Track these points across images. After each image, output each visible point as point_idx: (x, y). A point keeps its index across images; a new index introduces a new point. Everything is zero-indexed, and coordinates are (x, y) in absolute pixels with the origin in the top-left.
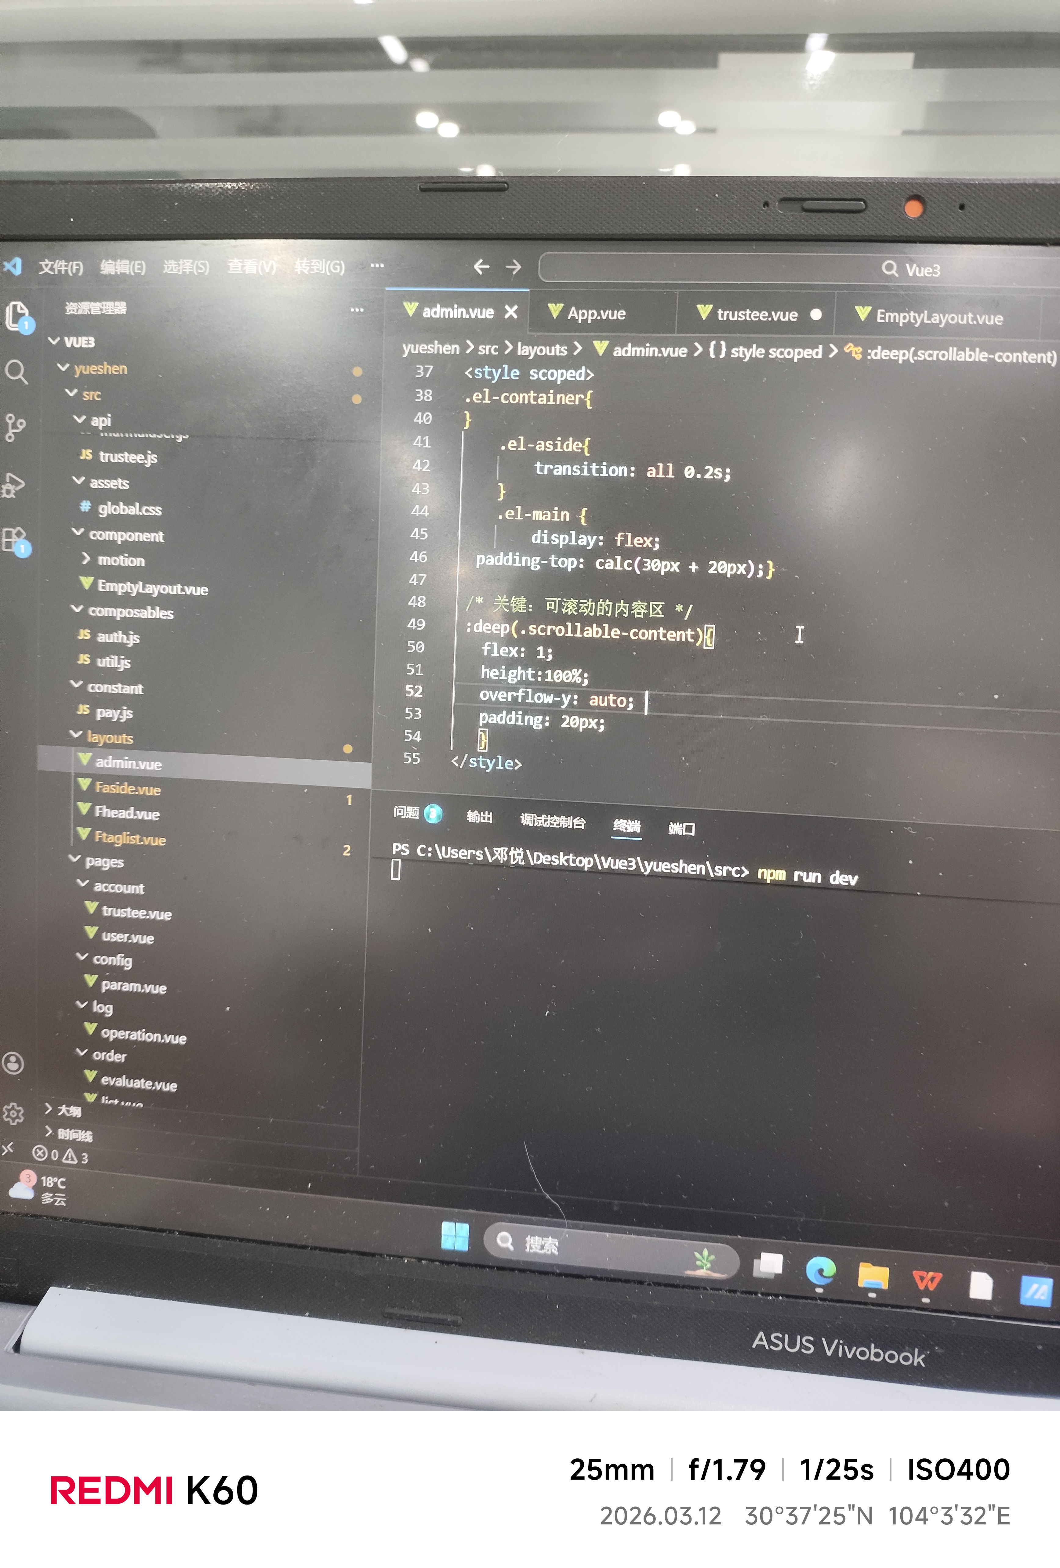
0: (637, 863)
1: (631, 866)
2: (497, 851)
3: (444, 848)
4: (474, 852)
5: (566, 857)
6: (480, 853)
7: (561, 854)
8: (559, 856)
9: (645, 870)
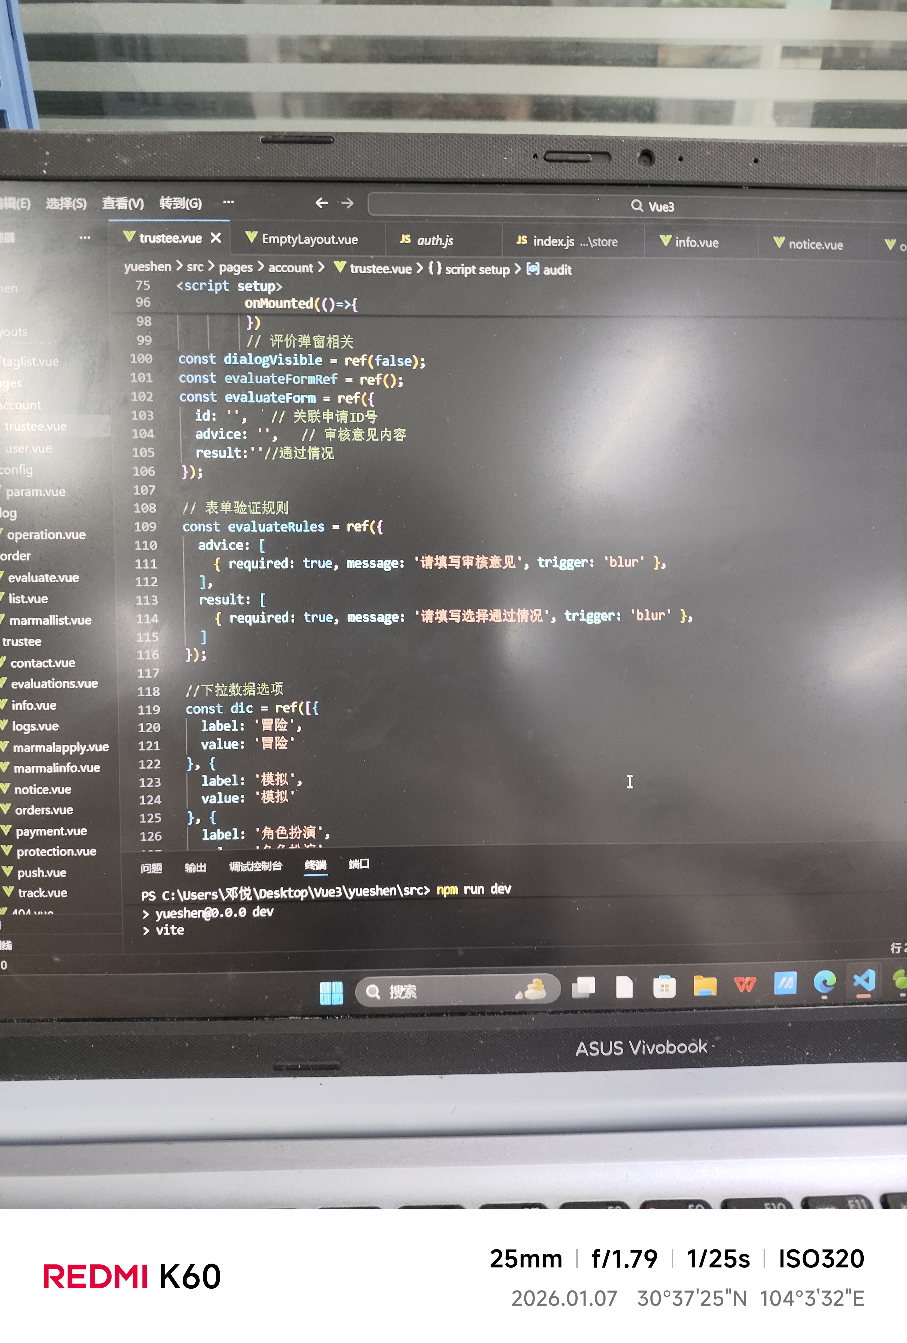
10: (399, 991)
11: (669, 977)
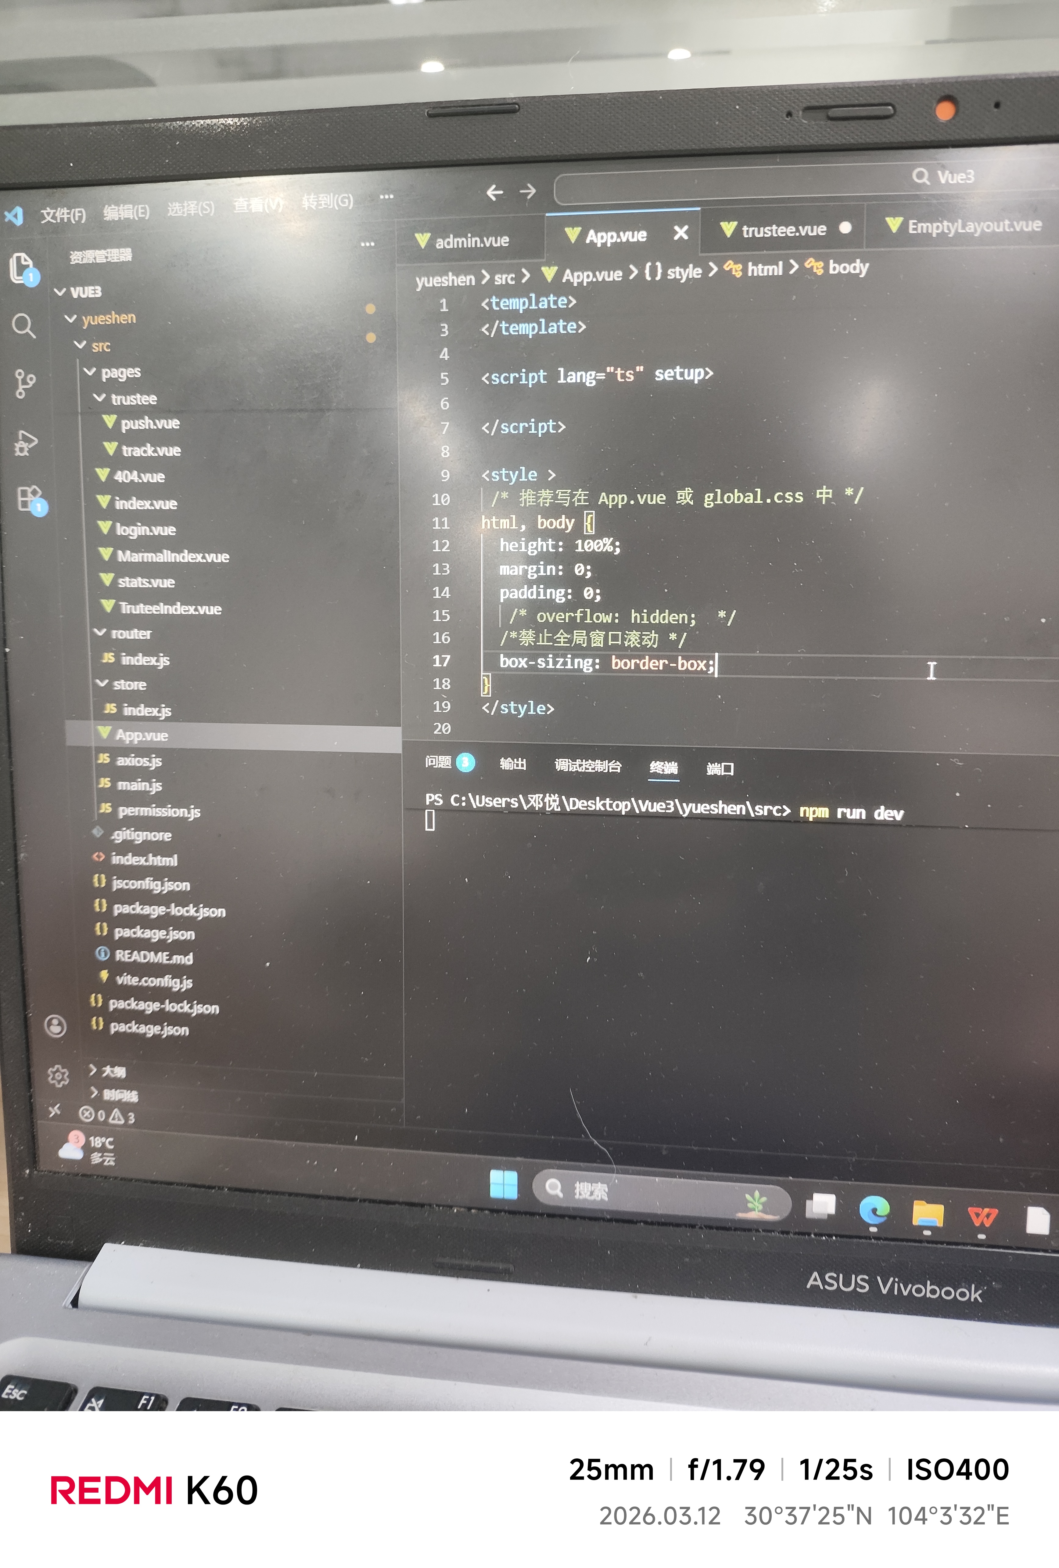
0: (675, 806)
1: (670, 809)
2: (532, 798)
3: (477, 797)
4: (509, 800)
5: (602, 802)
6: (515, 801)
7: (598, 798)
8: (595, 801)
9: (684, 812)
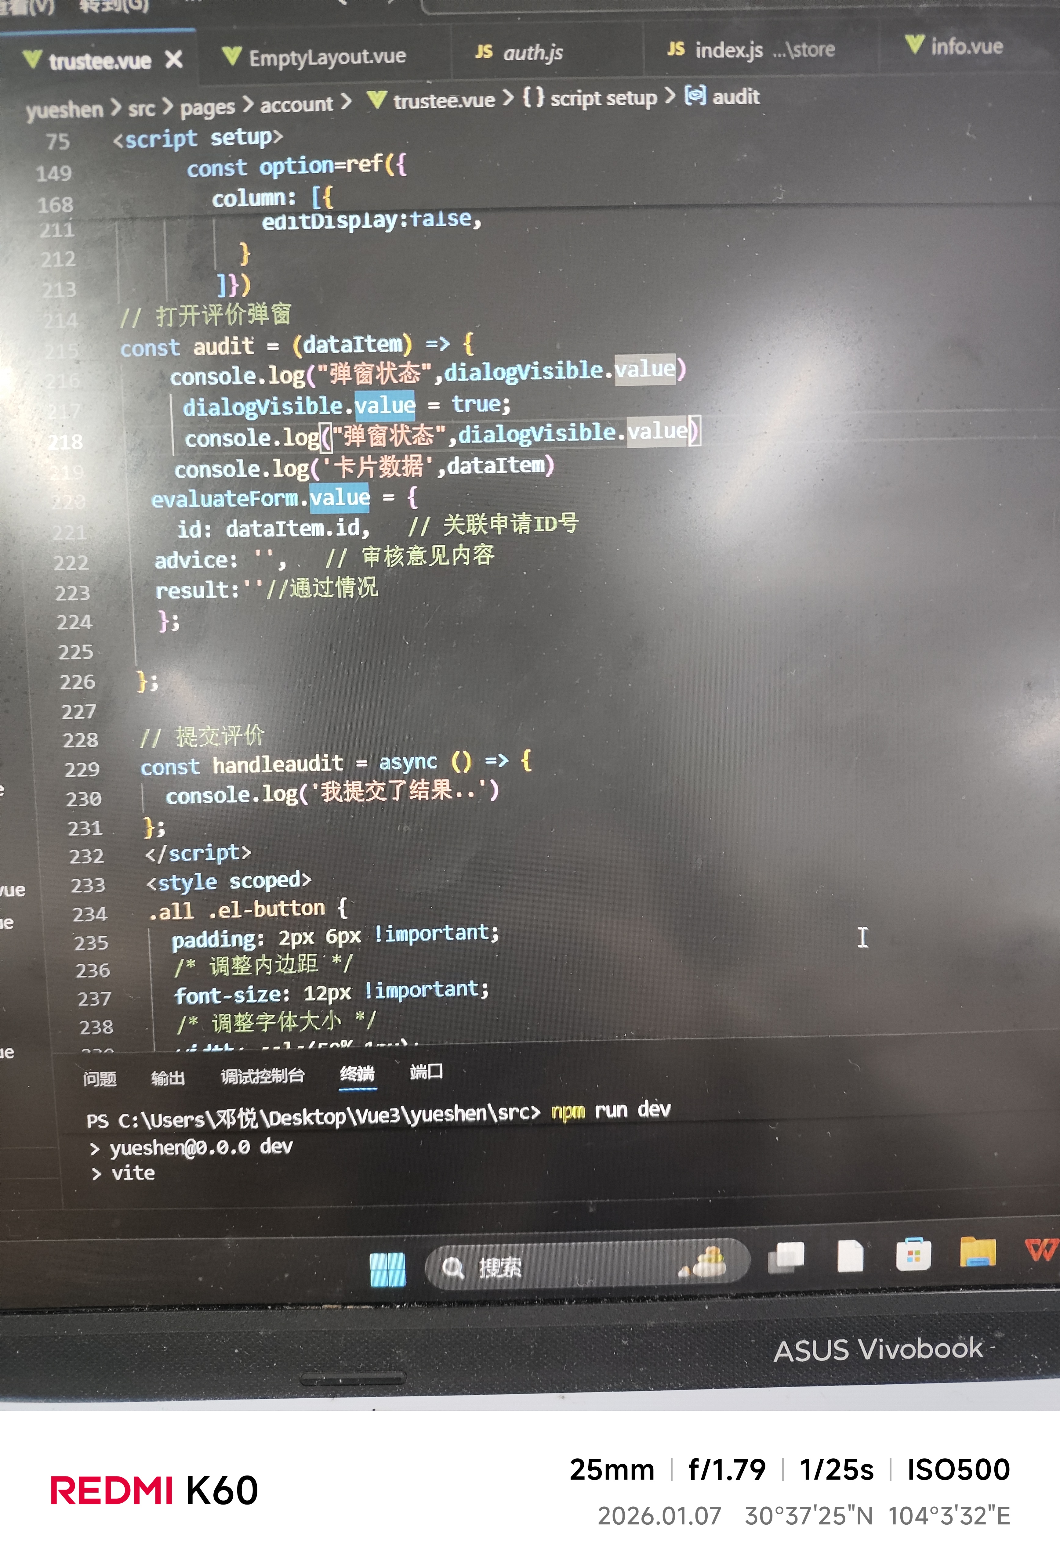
10: (494, 1266)
11: (921, 1239)
